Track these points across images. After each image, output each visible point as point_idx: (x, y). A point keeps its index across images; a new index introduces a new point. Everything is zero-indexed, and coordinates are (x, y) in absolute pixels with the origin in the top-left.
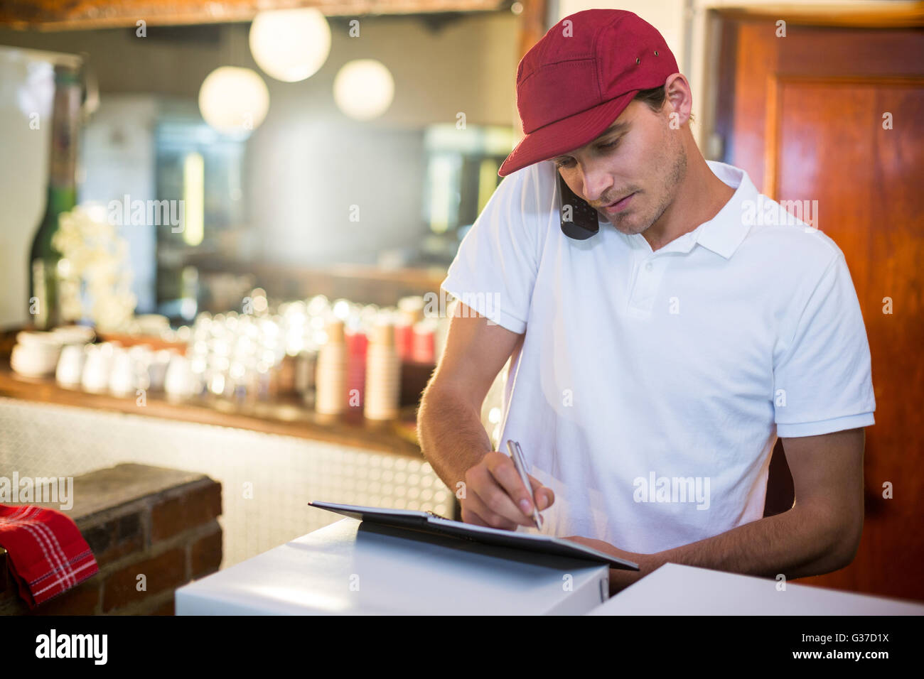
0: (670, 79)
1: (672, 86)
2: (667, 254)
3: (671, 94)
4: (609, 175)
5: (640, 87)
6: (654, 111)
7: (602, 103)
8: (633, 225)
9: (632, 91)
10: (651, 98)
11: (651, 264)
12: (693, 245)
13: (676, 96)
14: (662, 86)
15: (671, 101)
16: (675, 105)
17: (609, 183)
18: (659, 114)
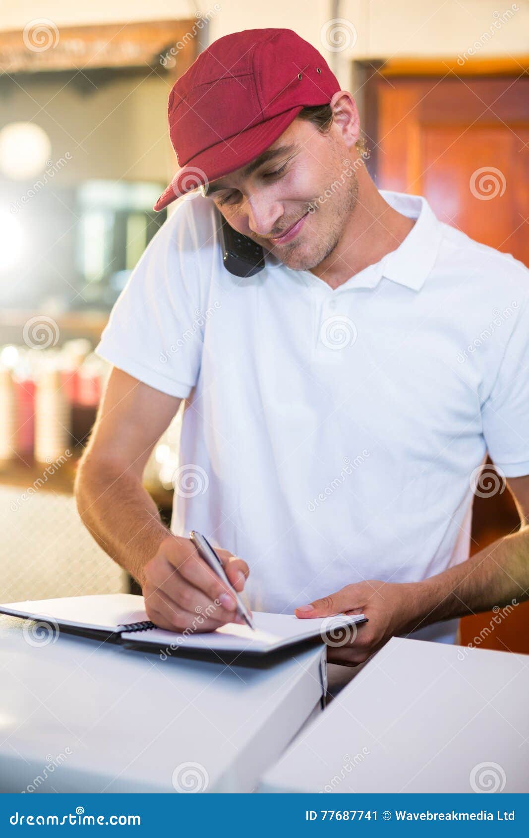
0: (336, 97)
1: (337, 104)
2: (349, 291)
3: (336, 114)
4: (277, 203)
5: (304, 103)
6: (320, 131)
7: (264, 121)
8: (305, 257)
9: (295, 107)
10: (319, 118)
11: (334, 302)
12: (378, 278)
13: (343, 117)
14: (328, 105)
15: (338, 121)
16: (342, 126)
17: (279, 212)
18: (325, 135)
